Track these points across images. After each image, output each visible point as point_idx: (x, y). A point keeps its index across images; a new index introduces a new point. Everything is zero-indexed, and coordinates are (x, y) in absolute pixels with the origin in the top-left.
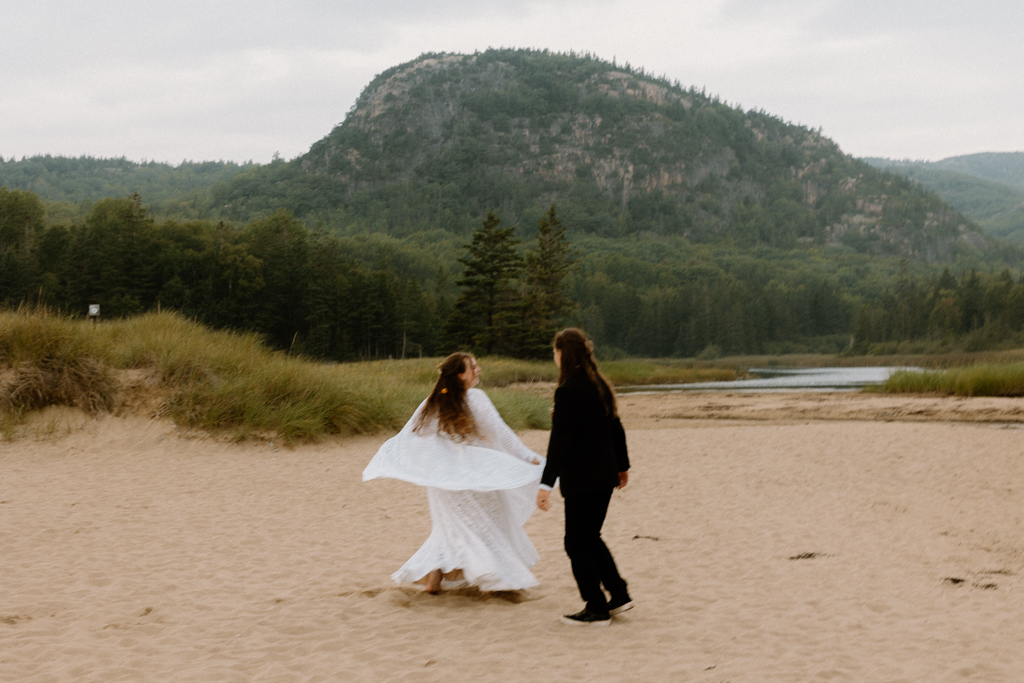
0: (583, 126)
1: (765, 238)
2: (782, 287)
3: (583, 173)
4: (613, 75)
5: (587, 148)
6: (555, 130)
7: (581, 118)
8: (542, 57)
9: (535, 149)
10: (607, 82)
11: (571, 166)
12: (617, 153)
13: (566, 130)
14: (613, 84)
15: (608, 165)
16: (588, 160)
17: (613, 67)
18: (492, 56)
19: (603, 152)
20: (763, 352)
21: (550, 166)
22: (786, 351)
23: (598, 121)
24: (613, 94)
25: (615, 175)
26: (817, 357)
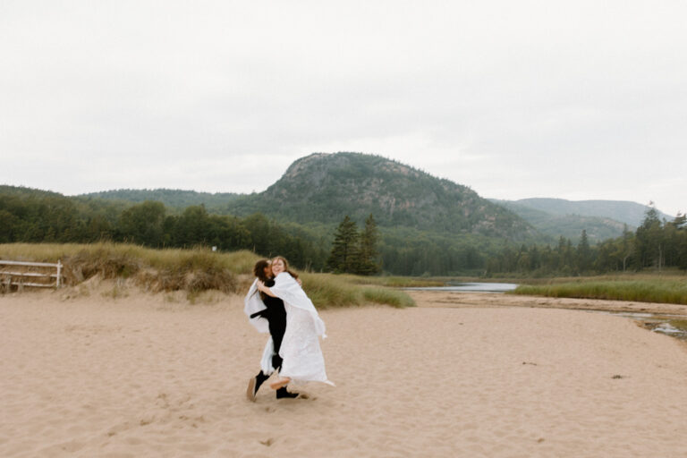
0: (375, 183)
1: (447, 229)
2: (455, 249)
3: (375, 201)
4: (388, 163)
5: (377, 191)
6: (364, 184)
7: (375, 180)
8: (360, 155)
9: (356, 191)
10: (385, 165)
11: (371, 198)
12: (389, 193)
13: (369, 184)
14: (388, 167)
15: (385, 198)
16: (377, 196)
17: (388, 160)
18: (340, 154)
19: (383, 193)
20: (448, 275)
21: (362, 198)
22: (458, 275)
23: (382, 181)
24: (388, 170)
25: (388, 202)
26: (470, 278)
